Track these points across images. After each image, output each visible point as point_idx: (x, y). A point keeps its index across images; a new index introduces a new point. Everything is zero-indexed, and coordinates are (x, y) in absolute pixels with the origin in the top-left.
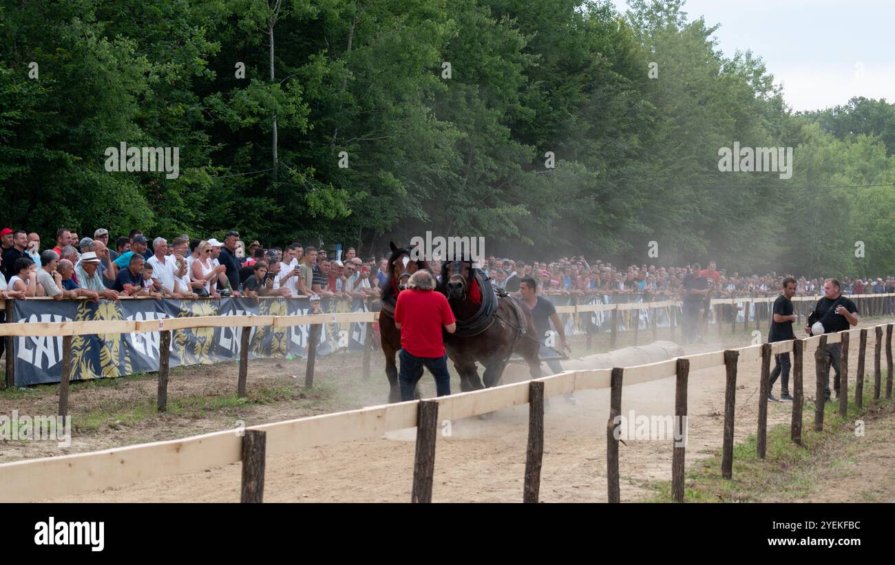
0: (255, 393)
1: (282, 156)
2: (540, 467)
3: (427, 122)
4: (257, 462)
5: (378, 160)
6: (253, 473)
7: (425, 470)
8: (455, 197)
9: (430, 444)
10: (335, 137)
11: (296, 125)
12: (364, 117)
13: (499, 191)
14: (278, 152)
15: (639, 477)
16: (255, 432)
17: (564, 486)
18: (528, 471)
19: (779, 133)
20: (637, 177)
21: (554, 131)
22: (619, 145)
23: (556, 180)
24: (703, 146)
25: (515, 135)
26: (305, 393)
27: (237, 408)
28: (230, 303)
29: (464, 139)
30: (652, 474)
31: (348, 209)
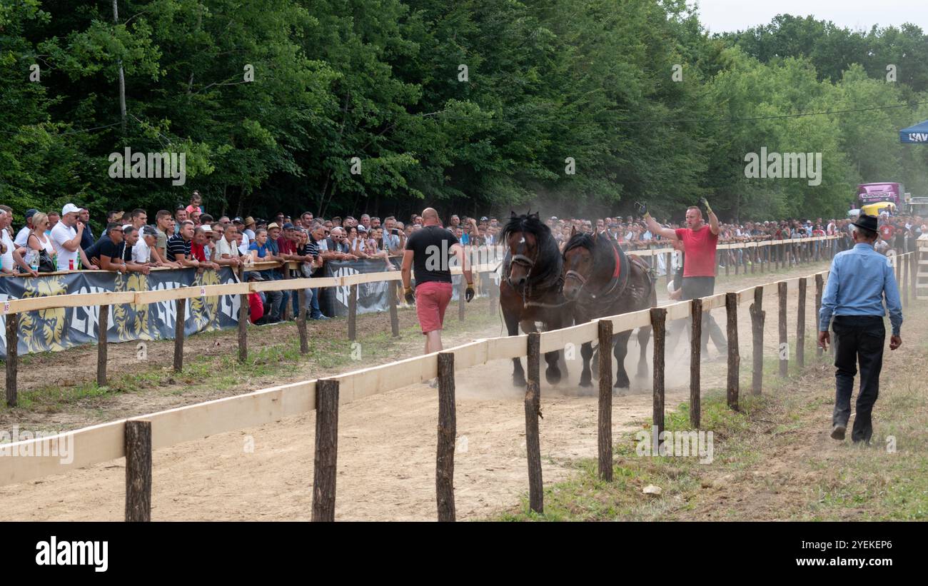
0: (118, 381)
1: (132, 108)
2: (453, 449)
3: (296, 62)
4: (143, 456)
5: (242, 108)
6: (138, 469)
7: (327, 458)
8: (331, 147)
9: (331, 428)
10: (191, 83)
11: (146, 71)
12: (224, 58)
13: (382, 138)
14: (126, 103)
15: (561, 455)
16: (138, 423)
17: (477, 469)
18: (440, 454)
19: (695, 59)
20: (537, 116)
21: (442, 66)
22: (516, 80)
23: (446, 123)
24: (610, 78)
25: (396, 73)
26: (174, 378)
27: (98, 399)
28: (81, 279)
29: (339, 80)
30: (575, 451)
31: (210, 166)
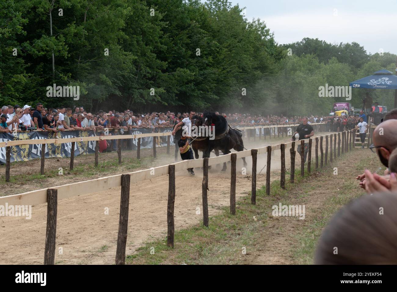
0: (48, 173)
1: (57, 69)
2: (174, 202)
3: (120, 52)
4: (54, 202)
5: (99, 69)
6: (52, 207)
7: (125, 204)
8: (132, 85)
9: (127, 193)
10: (79, 60)
11: (62, 55)
12: (92, 51)
13: (152, 82)
14: (55, 67)
15: (216, 205)
16: (52, 190)
17: (184, 209)
18: (169, 204)
19: (272, 54)
20: (211, 75)
21: (176, 55)
22: (204, 61)
23: (176, 77)
24: (239, 61)
25: (158, 57)
26: (70, 172)
27: (41, 180)
28: (35, 134)
29: (136, 59)
30: (221, 203)
31: (86, 91)
